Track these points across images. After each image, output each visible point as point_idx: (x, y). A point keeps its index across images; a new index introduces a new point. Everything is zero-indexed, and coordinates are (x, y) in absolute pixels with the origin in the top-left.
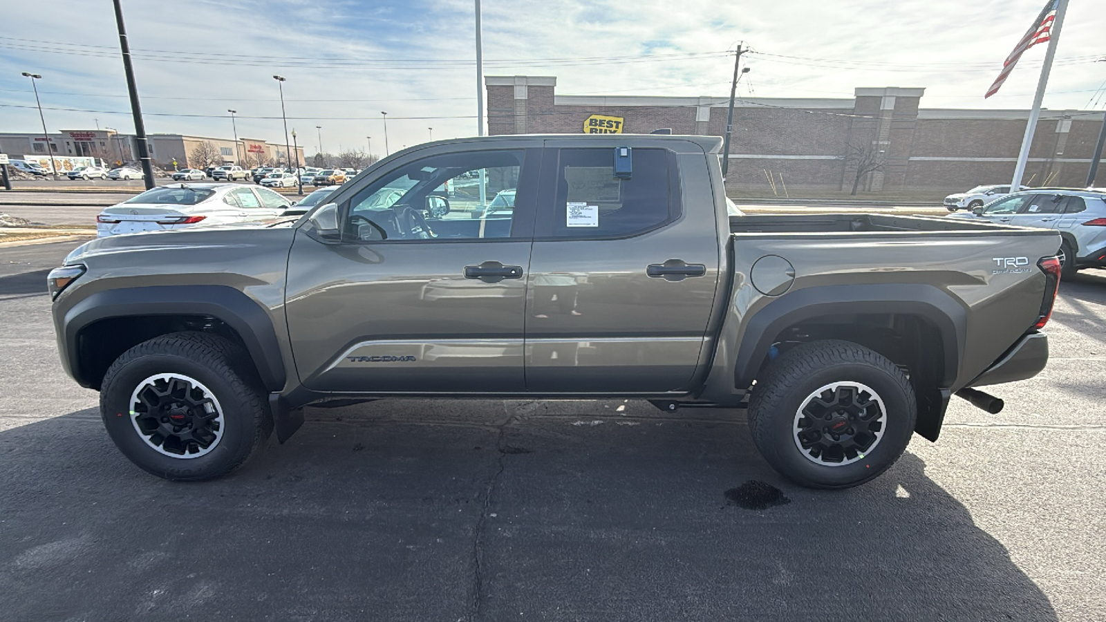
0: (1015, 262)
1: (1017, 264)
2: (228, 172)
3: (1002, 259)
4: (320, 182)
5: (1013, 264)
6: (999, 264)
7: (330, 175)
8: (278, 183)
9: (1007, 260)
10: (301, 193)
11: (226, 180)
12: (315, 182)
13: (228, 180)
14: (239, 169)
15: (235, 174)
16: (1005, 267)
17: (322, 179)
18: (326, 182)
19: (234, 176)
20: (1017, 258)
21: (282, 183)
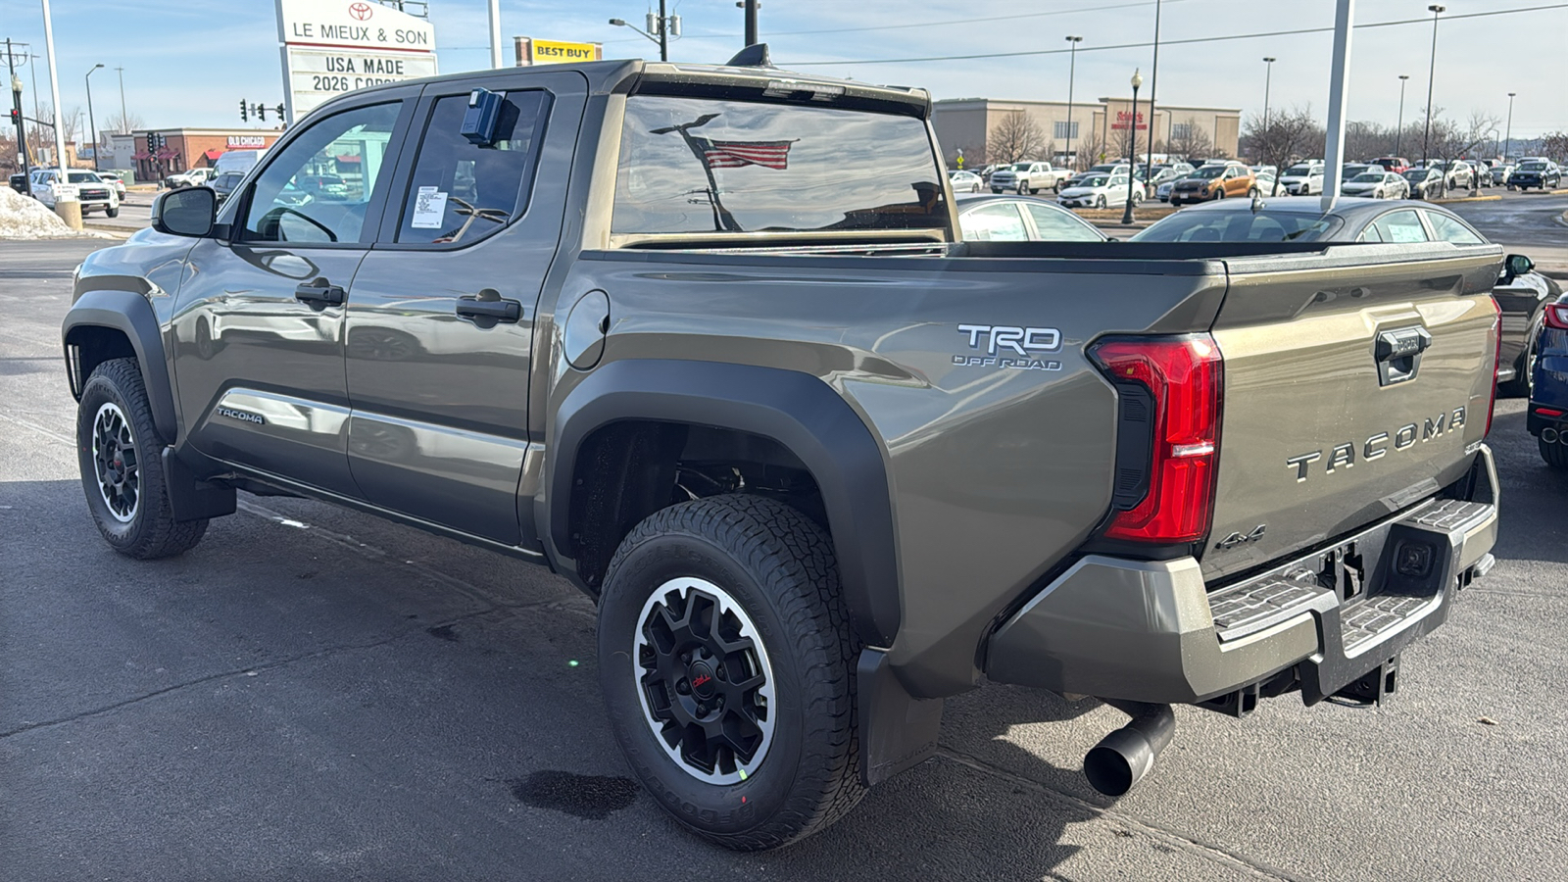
0: (1020, 341)
1: (1027, 344)
2: (1021, 175)
3: (987, 329)
4: (1184, 196)
5: (1015, 344)
6: (972, 342)
7: (1211, 177)
8: (1094, 199)
9: (998, 333)
10: (1127, 220)
11: (1015, 192)
12: (1176, 194)
13: (1019, 193)
14: (1045, 169)
15: (1033, 179)
16: (991, 350)
17: (1192, 188)
18: (1199, 194)
19: (1032, 185)
20: (1029, 331)
21: (1103, 198)
